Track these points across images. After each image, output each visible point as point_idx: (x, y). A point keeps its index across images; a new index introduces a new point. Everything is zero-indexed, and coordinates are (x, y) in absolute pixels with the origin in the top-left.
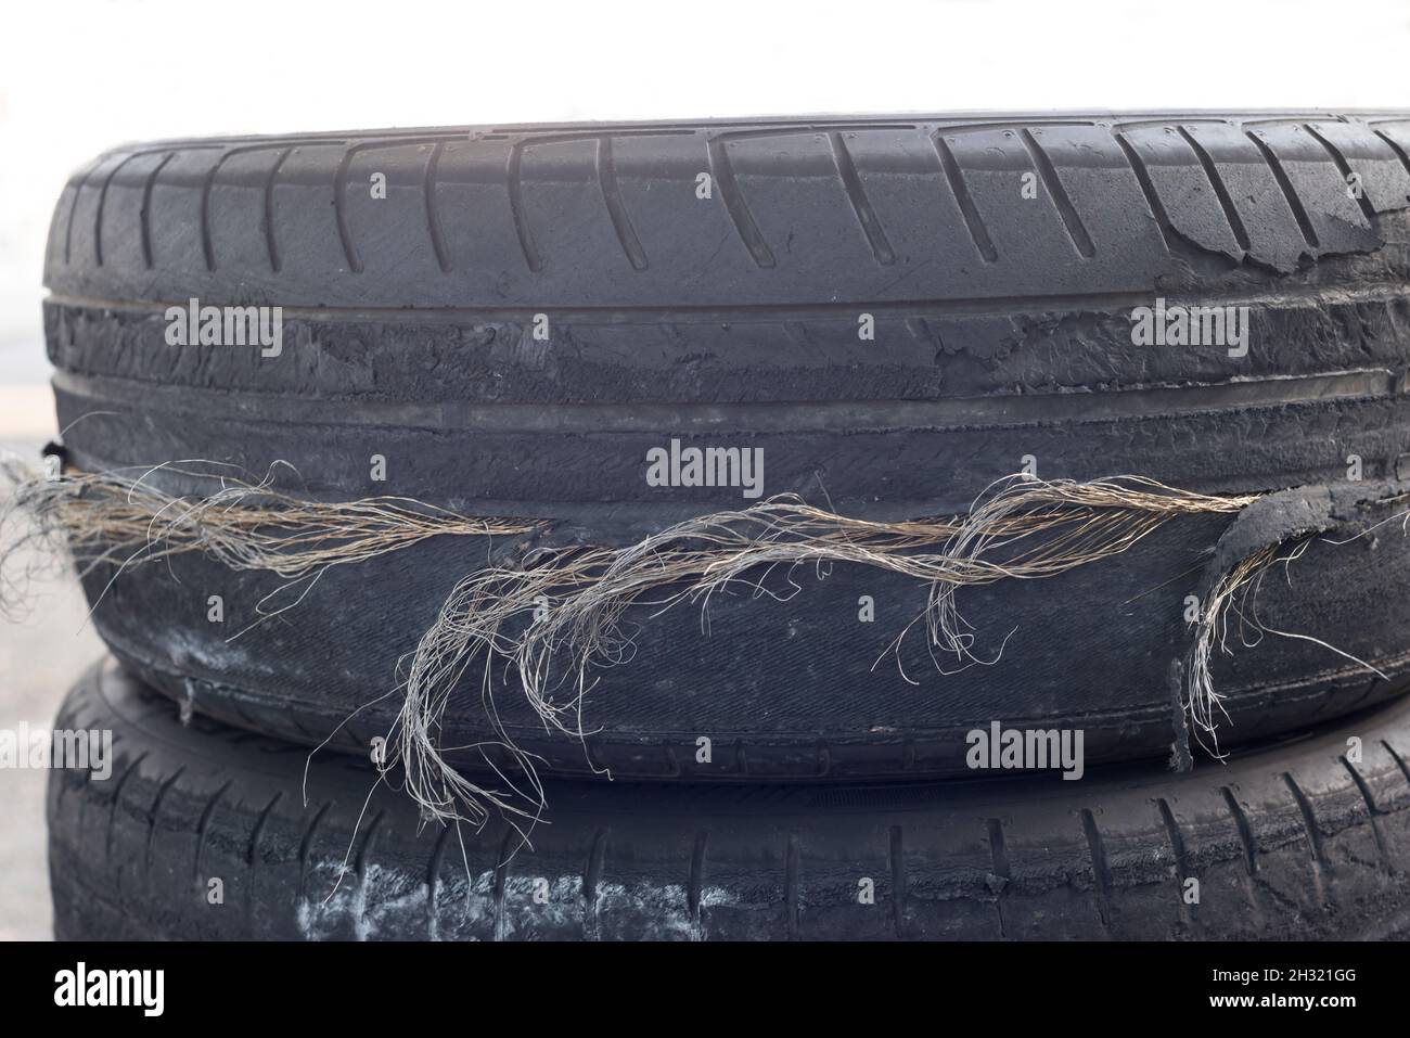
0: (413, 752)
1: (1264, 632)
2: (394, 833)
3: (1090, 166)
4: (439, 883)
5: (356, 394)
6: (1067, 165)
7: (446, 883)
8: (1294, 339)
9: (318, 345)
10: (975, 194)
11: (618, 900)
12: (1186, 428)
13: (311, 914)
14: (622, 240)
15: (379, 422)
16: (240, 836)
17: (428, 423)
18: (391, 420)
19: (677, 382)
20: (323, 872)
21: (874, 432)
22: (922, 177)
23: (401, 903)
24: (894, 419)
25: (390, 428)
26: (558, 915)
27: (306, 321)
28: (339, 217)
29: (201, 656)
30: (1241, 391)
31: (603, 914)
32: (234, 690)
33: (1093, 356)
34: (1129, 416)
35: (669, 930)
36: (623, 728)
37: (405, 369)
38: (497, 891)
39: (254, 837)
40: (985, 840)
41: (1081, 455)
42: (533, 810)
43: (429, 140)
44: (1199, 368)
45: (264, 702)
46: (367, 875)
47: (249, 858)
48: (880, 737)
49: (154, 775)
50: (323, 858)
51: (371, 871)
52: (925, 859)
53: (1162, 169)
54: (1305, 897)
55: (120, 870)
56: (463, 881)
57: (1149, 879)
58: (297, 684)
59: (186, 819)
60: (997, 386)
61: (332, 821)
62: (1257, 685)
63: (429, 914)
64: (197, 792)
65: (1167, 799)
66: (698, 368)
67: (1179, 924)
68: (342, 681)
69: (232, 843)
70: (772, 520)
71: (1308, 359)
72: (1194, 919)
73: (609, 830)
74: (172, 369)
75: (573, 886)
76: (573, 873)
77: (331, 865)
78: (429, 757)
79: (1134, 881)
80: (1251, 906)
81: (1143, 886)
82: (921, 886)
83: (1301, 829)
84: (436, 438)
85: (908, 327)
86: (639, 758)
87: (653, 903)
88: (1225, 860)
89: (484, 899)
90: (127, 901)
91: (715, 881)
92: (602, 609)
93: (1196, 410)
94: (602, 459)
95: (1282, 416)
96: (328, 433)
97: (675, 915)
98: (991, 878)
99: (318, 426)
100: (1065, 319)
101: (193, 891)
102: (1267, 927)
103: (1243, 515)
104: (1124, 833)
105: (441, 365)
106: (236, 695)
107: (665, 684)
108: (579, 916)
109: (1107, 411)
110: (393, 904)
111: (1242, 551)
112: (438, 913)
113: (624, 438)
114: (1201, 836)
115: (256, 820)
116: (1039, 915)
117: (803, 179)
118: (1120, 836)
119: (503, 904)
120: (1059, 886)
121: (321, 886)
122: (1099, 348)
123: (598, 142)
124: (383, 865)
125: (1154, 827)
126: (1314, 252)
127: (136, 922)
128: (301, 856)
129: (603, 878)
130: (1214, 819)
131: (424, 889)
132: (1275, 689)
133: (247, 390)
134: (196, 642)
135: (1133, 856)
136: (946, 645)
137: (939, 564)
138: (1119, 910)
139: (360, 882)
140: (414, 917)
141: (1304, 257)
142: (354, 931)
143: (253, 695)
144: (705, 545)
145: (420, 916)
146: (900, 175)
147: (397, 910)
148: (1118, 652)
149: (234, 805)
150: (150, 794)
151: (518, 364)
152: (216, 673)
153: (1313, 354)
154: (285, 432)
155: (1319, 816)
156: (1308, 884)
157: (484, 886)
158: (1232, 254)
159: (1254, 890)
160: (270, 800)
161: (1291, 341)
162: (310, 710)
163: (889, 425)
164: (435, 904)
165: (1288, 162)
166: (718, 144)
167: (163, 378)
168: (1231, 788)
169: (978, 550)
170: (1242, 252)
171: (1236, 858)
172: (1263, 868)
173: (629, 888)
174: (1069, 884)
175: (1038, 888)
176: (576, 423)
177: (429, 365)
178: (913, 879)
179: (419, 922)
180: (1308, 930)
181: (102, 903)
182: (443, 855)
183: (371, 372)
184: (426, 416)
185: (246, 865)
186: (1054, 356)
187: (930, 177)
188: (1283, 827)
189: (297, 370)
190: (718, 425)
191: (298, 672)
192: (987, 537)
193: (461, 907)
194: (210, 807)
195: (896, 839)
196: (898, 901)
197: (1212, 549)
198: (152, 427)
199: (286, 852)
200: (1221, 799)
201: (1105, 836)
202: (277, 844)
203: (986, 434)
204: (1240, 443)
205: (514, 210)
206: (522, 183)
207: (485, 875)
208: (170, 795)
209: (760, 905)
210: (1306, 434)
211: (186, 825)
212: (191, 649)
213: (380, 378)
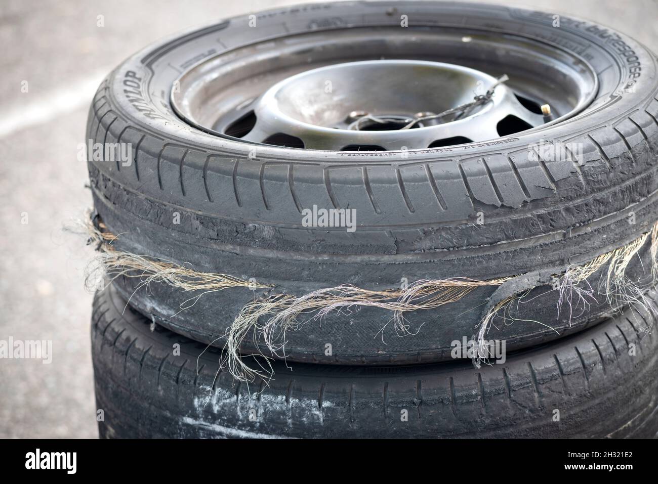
0: (231, 357)
1: (514, 320)
2: (225, 378)
3: (447, 179)
4: (240, 395)
5: (211, 239)
6: (439, 179)
7: (242, 395)
8: (522, 227)
9: (199, 221)
10: (408, 191)
11: (297, 404)
12: (481, 260)
13: (198, 402)
14: (296, 202)
15: (219, 249)
16: (174, 374)
17: (235, 251)
18: (223, 249)
19: (313, 247)
20: (202, 389)
21: (376, 264)
22: (391, 185)
23: (228, 401)
24: (383, 259)
25: (223, 251)
26: (278, 407)
27: (195, 213)
28: (205, 182)
29: (157, 308)
30: (501, 246)
31: (292, 408)
32: (169, 322)
33: (448, 240)
34: (460, 257)
35: (312, 414)
36: (299, 349)
37: (227, 234)
38: (258, 399)
39: (178, 375)
40: (415, 387)
41: (444, 270)
42: (269, 375)
43: (234, 157)
44: (485, 240)
45: (180, 328)
46: (217, 391)
47: (177, 382)
48: (381, 354)
49: (141, 348)
50: (202, 384)
51: (218, 390)
52: (395, 394)
53: (472, 178)
54: (531, 405)
55: (129, 379)
56: (248, 395)
57: (470, 400)
58: (192, 324)
59: (154, 366)
60: (416, 250)
61: (205, 372)
62: (514, 336)
63: (237, 404)
64: (157, 356)
65: (481, 373)
66: (320, 243)
67: (481, 414)
68: (208, 326)
69: (171, 376)
70: (343, 291)
71: (527, 233)
72: (487, 413)
73: (295, 380)
74: (147, 216)
75: (283, 399)
76: (282, 395)
77: (205, 387)
78: (236, 360)
79: (465, 401)
80: (509, 408)
81: (468, 403)
82: (392, 402)
83: (530, 382)
84: (238, 256)
85: (386, 233)
86: (304, 357)
87: (308, 405)
88: (499, 394)
89: (255, 401)
90: (133, 390)
91: (327, 399)
92: (290, 316)
93: (485, 254)
94: (290, 268)
95: (518, 252)
96: (202, 249)
97: (314, 409)
98: (415, 400)
99: (199, 246)
100: (437, 230)
101: (157, 390)
102: (515, 415)
103: (500, 287)
104: (463, 385)
105: (239, 235)
106: (170, 324)
107: (312, 337)
108: (284, 408)
109: (453, 256)
110: (225, 401)
111: (498, 300)
112: (240, 405)
113: (297, 262)
114: (491, 386)
115: (179, 369)
116: (432, 412)
117: (353, 186)
118: (462, 386)
119: (261, 403)
120: (439, 403)
121: (202, 393)
122: (450, 237)
123: (289, 166)
124: (222, 388)
125: (474, 383)
126: (528, 200)
127: (136, 398)
128: (195, 383)
129: (292, 397)
130: (497, 380)
131: (235, 396)
132: (521, 337)
133: (174, 230)
134: (156, 304)
135: (465, 393)
136: (400, 328)
137: (397, 305)
138: (459, 410)
139: (215, 393)
140: (232, 405)
141: (525, 202)
142: (212, 409)
143: (176, 325)
144: (322, 298)
145: (234, 405)
146: (383, 185)
147: (227, 403)
148: (460, 329)
149: (171, 363)
150: (140, 355)
151: (263, 238)
152: (164, 316)
153: (530, 231)
154: (188, 246)
155: (538, 377)
156: (532, 400)
157: (254, 397)
158: (497, 205)
159: (510, 403)
160: (183, 362)
161: (520, 228)
162: (197, 333)
163: (380, 261)
164: (239, 402)
165: (521, 169)
166: (326, 170)
167: (144, 217)
168: (506, 369)
169: (409, 301)
170: (500, 203)
171: (503, 393)
172: (514, 395)
173: (300, 400)
174: (442, 402)
175: (431, 403)
176: (282, 256)
177: (235, 235)
178: (390, 400)
179: (234, 407)
180: (532, 415)
181: (122, 389)
182: (241, 386)
183: (216, 233)
184: (234, 249)
185: (176, 384)
186: (434, 240)
187: (393, 185)
188: (523, 382)
189: (192, 228)
190: (327, 260)
191: (193, 321)
192: (412, 296)
193: (247, 403)
194: (162, 362)
195: (386, 387)
196: (386, 406)
197: (489, 299)
198: (139, 231)
199: (190, 381)
200: (501, 373)
201: (456, 386)
202: (186, 378)
203: (412, 265)
204: (502, 262)
205: (262, 189)
206: (264, 180)
207: (255, 394)
208: (146, 356)
209: (341, 407)
210: (528, 256)
211: (155, 368)
212: (154, 306)
213: (219, 236)
